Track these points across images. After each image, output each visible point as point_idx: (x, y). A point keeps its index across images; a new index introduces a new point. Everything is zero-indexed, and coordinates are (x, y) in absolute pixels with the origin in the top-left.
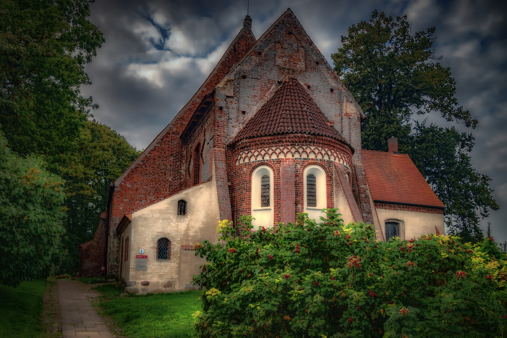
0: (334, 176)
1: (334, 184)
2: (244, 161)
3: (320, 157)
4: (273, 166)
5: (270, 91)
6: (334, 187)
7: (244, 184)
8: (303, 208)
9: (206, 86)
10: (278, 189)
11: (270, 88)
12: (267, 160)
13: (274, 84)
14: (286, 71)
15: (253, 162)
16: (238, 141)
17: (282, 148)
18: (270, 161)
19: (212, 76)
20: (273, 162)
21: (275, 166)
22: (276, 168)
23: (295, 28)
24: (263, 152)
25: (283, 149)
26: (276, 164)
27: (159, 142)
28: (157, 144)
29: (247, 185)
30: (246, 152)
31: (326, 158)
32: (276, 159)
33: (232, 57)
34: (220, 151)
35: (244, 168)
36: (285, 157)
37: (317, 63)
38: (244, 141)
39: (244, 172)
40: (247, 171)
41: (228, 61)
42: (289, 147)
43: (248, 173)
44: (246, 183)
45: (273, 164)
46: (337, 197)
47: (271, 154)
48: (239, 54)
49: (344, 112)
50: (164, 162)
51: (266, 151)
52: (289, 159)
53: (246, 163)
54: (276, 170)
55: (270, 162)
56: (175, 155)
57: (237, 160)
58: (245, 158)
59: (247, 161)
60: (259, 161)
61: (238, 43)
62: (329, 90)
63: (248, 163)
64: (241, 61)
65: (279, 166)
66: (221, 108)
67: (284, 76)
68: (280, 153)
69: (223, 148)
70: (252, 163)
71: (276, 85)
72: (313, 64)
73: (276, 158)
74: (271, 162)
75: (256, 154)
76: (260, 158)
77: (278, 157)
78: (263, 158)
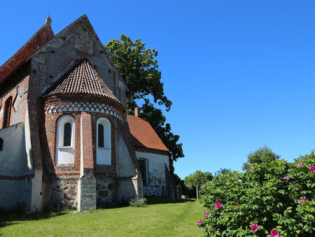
0: (116, 126)
1: (116, 132)
2: (52, 111)
3: (107, 112)
4: (75, 116)
5: (70, 65)
6: (116, 134)
8: (96, 148)
9: (15, 58)
10: (79, 133)
11: (71, 63)
12: (71, 112)
14: (81, 53)
15: (60, 112)
17: (82, 103)
18: (73, 112)
19: (20, 51)
20: (75, 113)
23: (89, 27)
24: (68, 106)
26: (77, 115)
30: (54, 105)
31: (111, 113)
33: (37, 41)
34: (33, 102)
35: (52, 116)
36: (85, 110)
37: (101, 52)
39: (51, 119)
40: (54, 119)
41: (33, 44)
42: (87, 103)
46: (118, 141)
47: (74, 107)
48: (41, 40)
49: (117, 86)
51: (70, 105)
54: (77, 119)
57: (46, 110)
58: (53, 109)
60: (64, 112)
61: (41, 33)
62: (108, 71)
63: (55, 112)
64: (51, 41)
65: (79, 117)
66: (35, 71)
68: (80, 107)
71: (74, 62)
72: (99, 53)
73: (77, 110)
75: (62, 106)
76: (65, 110)
77: (79, 109)
78: (68, 110)
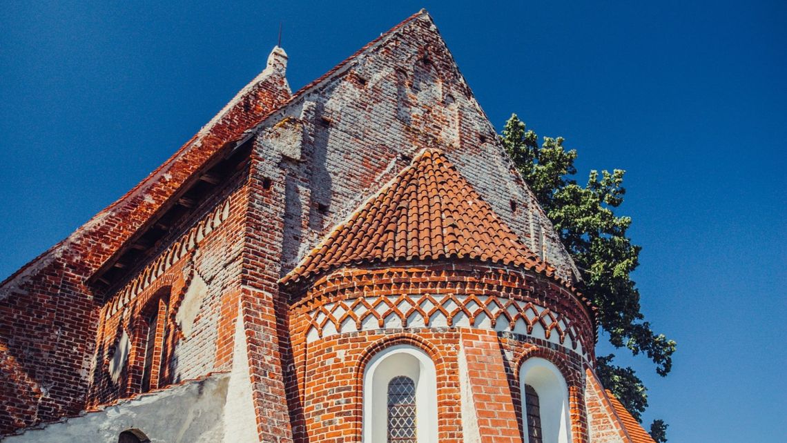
0: (586, 395)
2: (339, 331)
3: (554, 338)
4: (435, 347)
5: (384, 172)
6: (590, 427)
7: (338, 396)
10: (454, 416)
11: (386, 167)
12: (417, 331)
13: (394, 160)
14: (420, 138)
15: (372, 332)
16: (322, 272)
17: (461, 300)
18: (426, 333)
20: (437, 336)
21: (441, 348)
22: (444, 354)
23: (438, 53)
24: (405, 308)
25: (467, 302)
26: (444, 342)
27: (27, 284)
28: (21, 287)
29: (348, 401)
30: (349, 304)
31: (568, 344)
32: (444, 330)
33: (241, 120)
34: (260, 296)
35: (339, 348)
36: (472, 324)
37: (483, 139)
38: (343, 272)
39: (337, 360)
40: (347, 359)
41: (231, 128)
42: (483, 300)
43: (352, 364)
44: (346, 395)
45: (436, 342)
47: (431, 314)
50: (33, 340)
51: (413, 304)
52: (484, 332)
53: (346, 335)
54: (446, 359)
55: (425, 336)
56: (67, 326)
57: (312, 326)
58: (342, 321)
59: (350, 327)
60: (389, 332)
61: (255, 95)
62: (509, 204)
63: (354, 334)
65: (452, 350)
66: (267, 183)
67: (415, 147)
68: (456, 312)
69: (269, 291)
70: (367, 337)
71: (398, 162)
72: (475, 140)
73: (445, 325)
74: (430, 336)
75: (383, 309)
76: (394, 323)
77: (450, 323)
78: (405, 324)
